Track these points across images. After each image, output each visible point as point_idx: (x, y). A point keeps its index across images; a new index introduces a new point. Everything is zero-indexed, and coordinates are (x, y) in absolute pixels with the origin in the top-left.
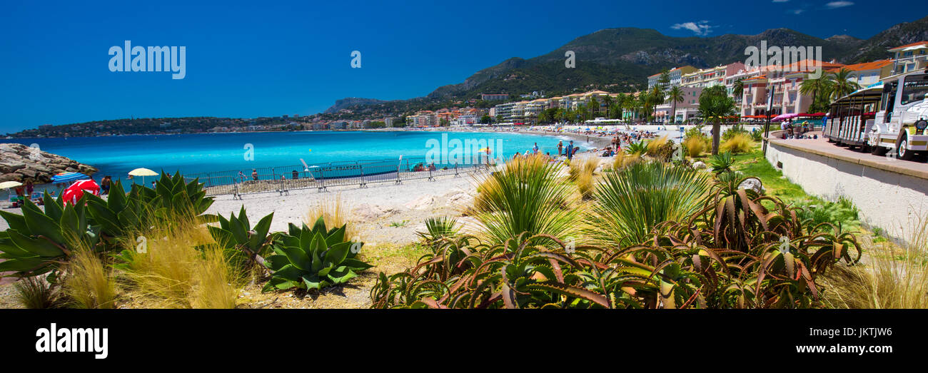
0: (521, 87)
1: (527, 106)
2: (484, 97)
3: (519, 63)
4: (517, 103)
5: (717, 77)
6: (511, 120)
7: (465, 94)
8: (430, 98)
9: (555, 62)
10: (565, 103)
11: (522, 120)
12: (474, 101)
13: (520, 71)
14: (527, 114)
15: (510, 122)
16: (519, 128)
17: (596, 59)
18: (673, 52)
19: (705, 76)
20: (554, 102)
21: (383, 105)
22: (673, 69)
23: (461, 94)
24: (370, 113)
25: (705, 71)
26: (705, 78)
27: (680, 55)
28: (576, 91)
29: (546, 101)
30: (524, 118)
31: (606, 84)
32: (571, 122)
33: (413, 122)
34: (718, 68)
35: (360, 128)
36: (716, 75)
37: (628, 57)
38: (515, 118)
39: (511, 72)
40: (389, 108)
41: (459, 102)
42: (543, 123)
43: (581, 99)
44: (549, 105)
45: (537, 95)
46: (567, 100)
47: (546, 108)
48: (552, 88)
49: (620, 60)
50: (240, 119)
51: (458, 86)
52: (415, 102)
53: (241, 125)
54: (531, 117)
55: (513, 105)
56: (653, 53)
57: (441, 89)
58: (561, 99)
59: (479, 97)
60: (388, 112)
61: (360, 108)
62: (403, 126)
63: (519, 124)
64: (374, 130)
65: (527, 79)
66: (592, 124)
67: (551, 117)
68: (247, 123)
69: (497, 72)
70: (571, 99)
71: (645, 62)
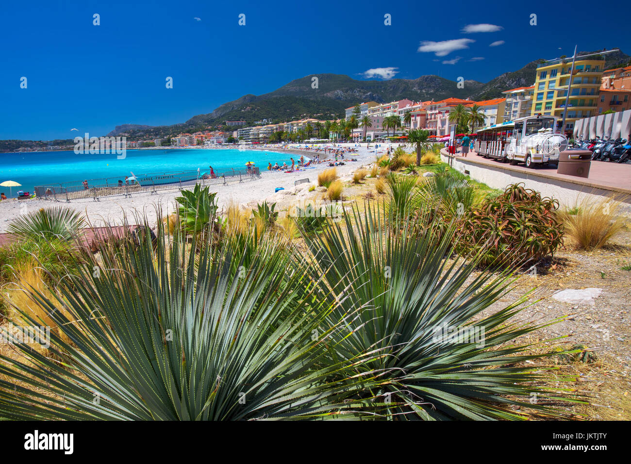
0: (254, 116)
1: (261, 130)
2: (228, 124)
3: (253, 99)
4: (254, 128)
5: (392, 109)
6: (249, 140)
7: (214, 121)
8: (188, 124)
9: (278, 98)
10: (288, 128)
11: (257, 140)
12: (220, 126)
13: (253, 104)
14: (261, 136)
15: (248, 141)
16: (256, 146)
17: (307, 96)
18: (360, 91)
19: (384, 109)
20: (280, 127)
21: (152, 130)
22: (362, 104)
23: (211, 121)
24: (143, 136)
25: (384, 105)
26: (384, 110)
27: (364, 93)
28: (294, 118)
29: (274, 126)
30: (259, 139)
31: (314, 114)
32: (294, 141)
33: (176, 142)
34: (392, 103)
35: (136, 147)
36: (392, 107)
37: (329, 95)
38: (253, 138)
39: (247, 105)
40: (157, 132)
41: (210, 127)
42: (273, 142)
43: (300, 124)
44: (277, 129)
45: (266, 122)
46: (289, 126)
47: (275, 131)
48: (276, 116)
49: (323, 97)
50: (40, 141)
51: (208, 115)
52: (176, 127)
53: (41, 146)
54: (265, 138)
55: (251, 129)
56: (347, 91)
57: (195, 117)
58: (285, 125)
59: (225, 124)
60: (156, 135)
61: (134, 132)
62: (169, 145)
63: (256, 143)
64: (146, 148)
65: (258, 110)
66: (308, 143)
67: (278, 137)
68: (46, 145)
69: (236, 105)
70: (292, 125)
71: (341, 98)
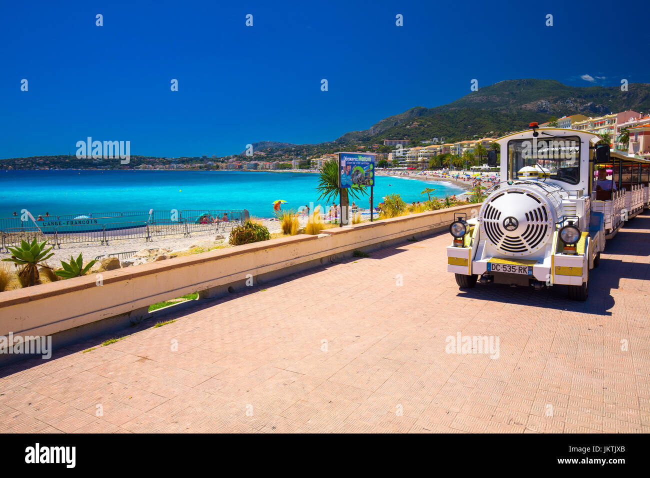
0: (423, 133)
1: (421, 152)
2: (386, 142)
3: (422, 112)
4: (411, 149)
5: (607, 125)
6: (406, 165)
7: (370, 140)
8: (337, 143)
9: (457, 111)
10: (456, 150)
11: (416, 165)
12: (376, 146)
13: (423, 119)
14: (420, 159)
15: (405, 166)
16: (410, 172)
17: (498, 108)
18: (575, 101)
19: (595, 124)
20: (445, 148)
21: (293, 149)
22: (563, 118)
23: (366, 140)
24: (281, 156)
25: (595, 120)
26: (595, 126)
27: (582, 103)
28: (476, 137)
29: (438, 148)
30: (417, 163)
31: (506, 131)
32: (459, 167)
33: (317, 164)
34: (608, 116)
35: (269, 169)
36: (607, 123)
37: (529, 106)
38: (410, 163)
39: (415, 120)
40: (298, 152)
41: (362, 147)
42: (434, 168)
43: (471, 145)
44: (441, 151)
45: (437, 141)
46: (458, 147)
47: (439, 153)
48: (453, 134)
49: (521, 109)
50: (164, 158)
51: (364, 132)
52: (323, 146)
53: (164, 164)
54: (423, 162)
55: (408, 151)
56: (555, 102)
57: (348, 134)
58: (452, 146)
59: (382, 143)
60: (297, 155)
61: (272, 151)
62: (308, 168)
63: (411, 169)
64: (281, 171)
65: (429, 126)
66: (478, 170)
67: (440, 162)
68: (170, 162)
69: (401, 120)
70: (462, 145)
71: (546, 111)
